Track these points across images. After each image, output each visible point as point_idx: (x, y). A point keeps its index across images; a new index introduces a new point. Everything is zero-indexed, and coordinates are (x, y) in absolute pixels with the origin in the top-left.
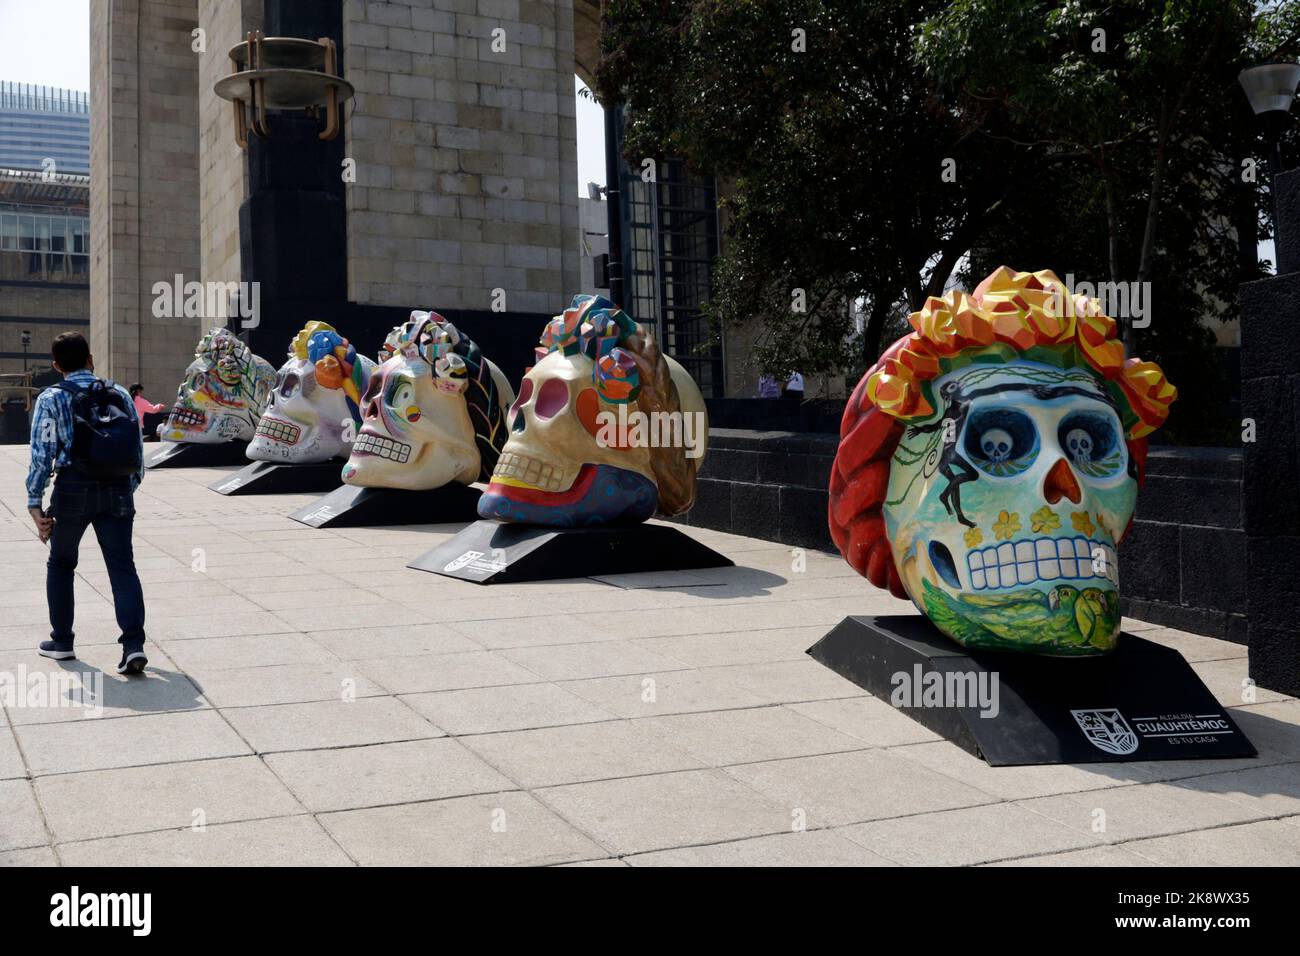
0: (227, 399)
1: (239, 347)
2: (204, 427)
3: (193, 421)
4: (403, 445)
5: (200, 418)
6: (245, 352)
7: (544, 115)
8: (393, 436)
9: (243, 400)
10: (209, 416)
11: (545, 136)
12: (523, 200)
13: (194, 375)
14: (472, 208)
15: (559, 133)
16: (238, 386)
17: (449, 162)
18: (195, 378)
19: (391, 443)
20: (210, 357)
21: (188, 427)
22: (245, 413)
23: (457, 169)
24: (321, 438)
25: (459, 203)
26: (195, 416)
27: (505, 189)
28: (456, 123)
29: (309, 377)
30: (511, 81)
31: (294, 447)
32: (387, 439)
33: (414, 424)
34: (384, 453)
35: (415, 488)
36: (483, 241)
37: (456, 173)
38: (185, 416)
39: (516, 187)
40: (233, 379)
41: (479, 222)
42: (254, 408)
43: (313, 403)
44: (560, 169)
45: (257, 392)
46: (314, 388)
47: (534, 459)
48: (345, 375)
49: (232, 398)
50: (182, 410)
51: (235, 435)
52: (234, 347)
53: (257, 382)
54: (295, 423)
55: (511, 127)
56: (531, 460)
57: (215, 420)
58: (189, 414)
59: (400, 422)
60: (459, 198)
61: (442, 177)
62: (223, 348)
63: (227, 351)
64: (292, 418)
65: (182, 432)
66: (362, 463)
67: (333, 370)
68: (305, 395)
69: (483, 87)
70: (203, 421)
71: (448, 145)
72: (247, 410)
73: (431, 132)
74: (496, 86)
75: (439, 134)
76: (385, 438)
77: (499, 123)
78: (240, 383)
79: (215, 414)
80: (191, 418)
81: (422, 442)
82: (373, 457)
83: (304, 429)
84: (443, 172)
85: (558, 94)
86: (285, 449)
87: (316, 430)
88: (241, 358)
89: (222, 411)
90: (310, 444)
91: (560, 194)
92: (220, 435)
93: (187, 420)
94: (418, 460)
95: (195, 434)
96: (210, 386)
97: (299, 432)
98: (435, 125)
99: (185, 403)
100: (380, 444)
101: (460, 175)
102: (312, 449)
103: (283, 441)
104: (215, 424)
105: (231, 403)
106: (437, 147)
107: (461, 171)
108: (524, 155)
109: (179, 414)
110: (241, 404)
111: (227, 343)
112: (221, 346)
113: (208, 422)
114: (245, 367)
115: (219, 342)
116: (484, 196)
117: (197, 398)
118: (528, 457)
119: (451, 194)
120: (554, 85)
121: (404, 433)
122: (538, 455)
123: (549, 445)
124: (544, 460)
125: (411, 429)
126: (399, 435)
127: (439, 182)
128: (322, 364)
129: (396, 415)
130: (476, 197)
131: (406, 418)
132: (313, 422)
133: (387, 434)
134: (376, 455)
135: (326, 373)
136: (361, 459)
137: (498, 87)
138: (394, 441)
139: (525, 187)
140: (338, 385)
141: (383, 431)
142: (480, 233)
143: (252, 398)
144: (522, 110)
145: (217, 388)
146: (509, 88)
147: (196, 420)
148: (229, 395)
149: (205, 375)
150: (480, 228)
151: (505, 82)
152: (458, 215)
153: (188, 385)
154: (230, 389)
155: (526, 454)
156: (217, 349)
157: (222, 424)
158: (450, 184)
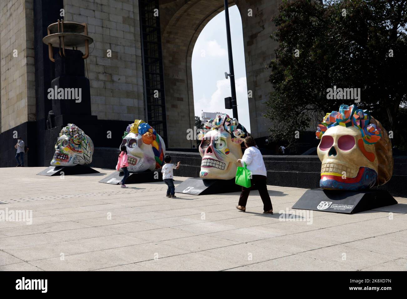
0: (76, 150)
1: (80, 131)
2: (68, 160)
3: (64, 158)
4: (223, 163)
5: (66, 157)
6: (83, 133)
7: (131, 55)
8: (219, 160)
9: (82, 150)
10: (69, 156)
11: (132, 62)
12: (125, 83)
13: (62, 141)
14: (109, 85)
15: (136, 61)
16: (80, 145)
17: (101, 69)
18: (63, 142)
19: (219, 162)
20: (69, 134)
21: (62, 160)
22: (82, 155)
23: (104, 72)
24: (144, 162)
25: (105, 83)
26: (64, 156)
27: (119, 79)
28: (103, 57)
29: (140, 140)
30: (121, 43)
31: (135, 166)
32: (218, 161)
33: (227, 155)
34: (217, 166)
35: (226, 179)
36: (113, 97)
37: (103, 73)
38: (61, 156)
39: (123, 79)
40: (79, 142)
41: (111, 90)
42: (86, 153)
43: (142, 149)
44: (137, 73)
45: (88, 147)
46: (142, 144)
47: (344, 166)
48: (154, 139)
49: (78, 149)
50: (59, 154)
51: (78, 163)
52: (78, 131)
53: (88, 143)
54: (135, 157)
55: (121, 58)
56: (343, 166)
57: (71, 158)
58: (62, 155)
59: (222, 155)
60: (105, 82)
61: (99, 75)
62: (75, 131)
63: (76, 132)
64: (134, 155)
65: (60, 162)
66: (209, 170)
67: (150, 137)
68: (139, 147)
69: (111, 45)
70: (68, 158)
71: (100, 64)
72: (83, 154)
73: (95, 59)
74: (116, 45)
75: (98, 60)
76: (216, 161)
77: (117, 57)
78: (81, 144)
79: (71, 155)
80: (63, 157)
81: (229, 162)
82: (212, 168)
83: (138, 159)
84: (99, 73)
85: (135, 48)
86: (132, 167)
87: (142, 160)
88: (81, 135)
89: (74, 154)
90: (140, 165)
91: (137, 81)
92: (73, 163)
93: (61, 158)
94: (227, 169)
95: (64, 163)
96: (70, 145)
97: (136, 160)
98: (96, 57)
99: (60, 152)
100: (215, 163)
101: (105, 74)
102: (141, 167)
103: (131, 164)
104: (72, 159)
105: (78, 151)
106: (97, 64)
107: (105, 73)
108: (125, 68)
109: (58, 156)
110: (81, 152)
111: (76, 129)
112: (74, 130)
113: (69, 159)
114: (83, 138)
115: (73, 129)
116: (113, 81)
117: (65, 149)
118: (341, 165)
119: (102, 80)
120: (134, 45)
121: (223, 159)
122: (345, 164)
123: (348, 160)
124: (347, 166)
125: (226, 157)
126: (221, 160)
127: (98, 76)
128: (146, 135)
129: (220, 152)
130: (110, 82)
131: (225, 153)
132: (142, 156)
133: (217, 159)
134: (214, 167)
135: (148, 138)
136: (208, 169)
137: (117, 45)
138: (220, 162)
139: (126, 78)
140: (151, 143)
141: (215, 158)
142: (111, 94)
143: (86, 149)
144: (124, 53)
145: (73, 146)
146: (120, 45)
147: (65, 157)
148: (77, 148)
149: (68, 141)
150: (112, 92)
151: (119, 44)
152: (104, 88)
153: (61, 145)
154: (77, 146)
155: (340, 164)
156: (72, 131)
157: (74, 159)
158: (102, 77)
